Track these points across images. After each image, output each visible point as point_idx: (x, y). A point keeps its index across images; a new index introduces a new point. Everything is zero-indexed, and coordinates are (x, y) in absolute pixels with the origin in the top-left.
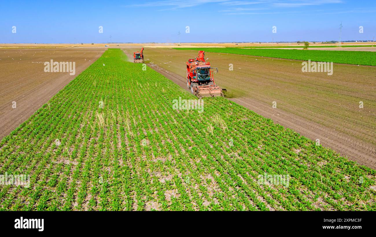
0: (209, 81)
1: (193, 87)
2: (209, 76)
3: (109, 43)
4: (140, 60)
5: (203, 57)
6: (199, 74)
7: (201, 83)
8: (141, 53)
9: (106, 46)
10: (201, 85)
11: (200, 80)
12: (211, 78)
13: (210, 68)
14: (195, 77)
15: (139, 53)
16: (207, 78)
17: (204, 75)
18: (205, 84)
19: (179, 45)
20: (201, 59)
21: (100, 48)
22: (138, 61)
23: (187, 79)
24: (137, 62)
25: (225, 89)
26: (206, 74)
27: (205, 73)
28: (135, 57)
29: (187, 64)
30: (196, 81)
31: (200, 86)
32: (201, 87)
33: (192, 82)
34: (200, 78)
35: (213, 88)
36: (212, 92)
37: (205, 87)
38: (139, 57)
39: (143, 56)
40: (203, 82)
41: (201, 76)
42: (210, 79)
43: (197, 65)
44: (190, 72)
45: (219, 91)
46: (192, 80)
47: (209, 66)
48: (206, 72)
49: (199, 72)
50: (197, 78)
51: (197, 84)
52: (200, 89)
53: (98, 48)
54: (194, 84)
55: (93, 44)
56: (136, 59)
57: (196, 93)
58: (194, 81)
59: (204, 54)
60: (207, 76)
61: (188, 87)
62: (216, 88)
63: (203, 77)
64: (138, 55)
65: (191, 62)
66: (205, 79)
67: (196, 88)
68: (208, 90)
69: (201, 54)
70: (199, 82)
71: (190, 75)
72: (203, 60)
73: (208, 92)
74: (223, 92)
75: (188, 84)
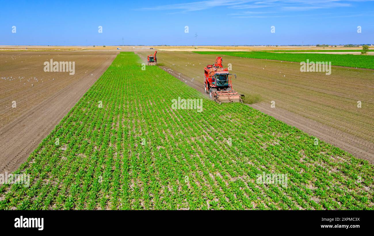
0: (227, 87)
1: (211, 92)
2: (228, 82)
3: (121, 46)
4: (154, 63)
5: (221, 63)
6: (218, 80)
7: (219, 89)
8: (154, 57)
9: (118, 49)
10: (220, 90)
11: (218, 86)
12: (230, 84)
13: (228, 74)
14: (214, 83)
15: (153, 56)
16: (225, 84)
17: (222, 81)
18: (223, 89)
19: (195, 48)
20: (219, 64)
21: (112, 51)
22: (152, 64)
23: (205, 84)
24: (150, 65)
25: (243, 95)
26: (225, 80)
27: (223, 79)
28: (149, 60)
29: (206, 70)
30: (215, 86)
31: (218, 92)
32: (220, 92)
33: (211, 87)
34: (219, 84)
35: (232, 93)
36: (231, 98)
37: (223, 92)
38: (153, 60)
39: (156, 60)
40: (222, 88)
41: (220, 82)
42: (228, 84)
43: (216, 71)
44: (209, 77)
45: (238, 97)
46: (211, 86)
47: (227, 72)
48: (225, 78)
49: (218, 78)
50: (215, 84)
51: (216, 90)
52: (219, 94)
53: (110, 51)
54: (212, 89)
55: (104, 46)
56: (150, 62)
57: (215, 98)
58: (213, 86)
59: (221, 60)
60: (225, 82)
61: (206, 92)
62: (235, 93)
63: (221, 82)
64: (152, 58)
65: (210, 67)
66: (223, 85)
67: (216, 93)
68: (226, 96)
69: (220, 60)
70: (217, 88)
71: (208, 81)
72: (221, 66)
73: (227, 98)
74: (241, 98)
75: (206, 89)
